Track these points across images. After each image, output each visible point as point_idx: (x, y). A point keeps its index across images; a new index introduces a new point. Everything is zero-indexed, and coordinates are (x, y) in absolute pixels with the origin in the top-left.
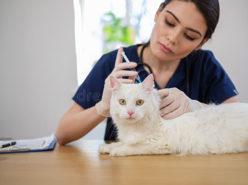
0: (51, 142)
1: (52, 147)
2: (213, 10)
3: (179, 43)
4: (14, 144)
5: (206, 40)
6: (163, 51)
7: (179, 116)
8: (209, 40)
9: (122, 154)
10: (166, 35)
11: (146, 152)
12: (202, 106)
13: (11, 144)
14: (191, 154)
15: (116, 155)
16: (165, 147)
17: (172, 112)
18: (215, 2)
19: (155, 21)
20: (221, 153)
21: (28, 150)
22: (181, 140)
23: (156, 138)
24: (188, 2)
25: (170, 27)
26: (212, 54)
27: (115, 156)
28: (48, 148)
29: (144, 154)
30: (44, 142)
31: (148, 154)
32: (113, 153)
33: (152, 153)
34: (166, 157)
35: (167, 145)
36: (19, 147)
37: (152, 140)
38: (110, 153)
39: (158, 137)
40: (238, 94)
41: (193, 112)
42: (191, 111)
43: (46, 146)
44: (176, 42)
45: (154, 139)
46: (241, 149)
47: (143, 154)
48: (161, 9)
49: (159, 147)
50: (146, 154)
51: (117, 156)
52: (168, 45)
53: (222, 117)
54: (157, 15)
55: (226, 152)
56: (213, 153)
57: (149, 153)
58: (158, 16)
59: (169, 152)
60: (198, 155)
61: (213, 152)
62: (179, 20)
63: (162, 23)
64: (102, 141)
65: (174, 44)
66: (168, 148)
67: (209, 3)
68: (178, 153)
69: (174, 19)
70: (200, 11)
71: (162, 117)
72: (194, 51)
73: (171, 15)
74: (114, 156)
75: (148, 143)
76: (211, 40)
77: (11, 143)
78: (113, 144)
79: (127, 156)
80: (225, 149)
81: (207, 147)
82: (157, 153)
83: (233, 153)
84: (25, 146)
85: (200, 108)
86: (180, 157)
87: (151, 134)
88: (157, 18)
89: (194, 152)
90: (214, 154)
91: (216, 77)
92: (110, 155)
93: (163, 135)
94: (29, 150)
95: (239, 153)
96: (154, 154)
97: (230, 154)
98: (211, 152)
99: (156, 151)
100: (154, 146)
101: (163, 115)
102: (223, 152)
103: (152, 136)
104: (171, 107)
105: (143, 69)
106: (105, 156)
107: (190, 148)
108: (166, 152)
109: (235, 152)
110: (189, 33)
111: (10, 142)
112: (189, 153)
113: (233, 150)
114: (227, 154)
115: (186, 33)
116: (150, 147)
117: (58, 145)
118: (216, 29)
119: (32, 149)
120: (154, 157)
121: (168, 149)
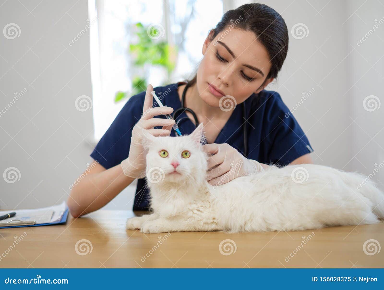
0: (62, 213)
1: (64, 221)
2: (279, 42)
3: (234, 84)
4: (13, 215)
5: (269, 80)
6: (213, 94)
7: (229, 181)
8: (274, 80)
9: (157, 231)
10: (217, 73)
11: (187, 228)
12: (261, 167)
13: (9, 216)
14: (245, 231)
15: (148, 231)
16: (212, 221)
17: (221, 176)
18: (282, 31)
19: (203, 53)
20: (284, 230)
21: (33, 224)
22: (231, 211)
23: (201, 209)
24: (246, 30)
25: (222, 63)
26: (279, 96)
27: (148, 233)
28: (59, 222)
29: (185, 230)
30: (53, 214)
31: (190, 230)
32: (144, 229)
33: (195, 229)
34: (214, 235)
35: (214, 219)
36: (21, 220)
37: (195, 211)
38: (141, 229)
39: (202, 208)
40: (313, 151)
41: (248, 176)
42: (246, 175)
43: (56, 218)
44: (230, 83)
45: (198, 210)
46: (310, 225)
47: (183, 230)
48: (212, 38)
49: (205, 221)
50: (188, 230)
51: (150, 233)
52: (219, 86)
53: (286, 183)
54: (205, 45)
55: (291, 229)
56: (273, 230)
57: (192, 229)
58: (207, 47)
59: (218, 228)
60: (254, 232)
61: (274, 228)
62: (234, 55)
63: (212, 57)
64: (131, 212)
65: (227, 85)
66: (216, 222)
67: (273, 33)
68: (228, 229)
69: (228, 52)
70: (262, 43)
71: (209, 181)
72: (254, 94)
73: (224, 48)
74: (146, 233)
75: (191, 215)
76: (277, 80)
77: (10, 214)
78: (145, 217)
79: (163, 233)
80: (288, 225)
81: (266, 222)
82: (201, 228)
83: (300, 231)
84: (28, 218)
85: (260, 170)
86: (231, 234)
87: (195, 203)
88: (206, 50)
89: (248, 228)
90: (276, 231)
91: (283, 128)
92: (141, 231)
93: (209, 206)
94: (35, 225)
95: (308, 230)
96: (198, 230)
97: (295, 231)
98: (272, 228)
99: (201, 226)
100: (199, 219)
101: (209, 180)
102: (286, 229)
103: (195, 206)
104: (220, 169)
105: (186, 116)
106: (135, 233)
107: (242, 223)
108: (213, 227)
109: (301, 228)
110: (248, 72)
111: (8, 213)
112: (243, 230)
113: (300, 226)
114: (291, 231)
115: (243, 71)
116: (193, 221)
117: (71, 217)
118: (283, 67)
119: (38, 222)
120: (198, 234)
121: (216, 224)
